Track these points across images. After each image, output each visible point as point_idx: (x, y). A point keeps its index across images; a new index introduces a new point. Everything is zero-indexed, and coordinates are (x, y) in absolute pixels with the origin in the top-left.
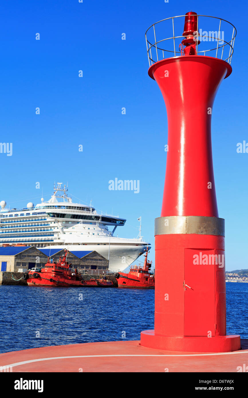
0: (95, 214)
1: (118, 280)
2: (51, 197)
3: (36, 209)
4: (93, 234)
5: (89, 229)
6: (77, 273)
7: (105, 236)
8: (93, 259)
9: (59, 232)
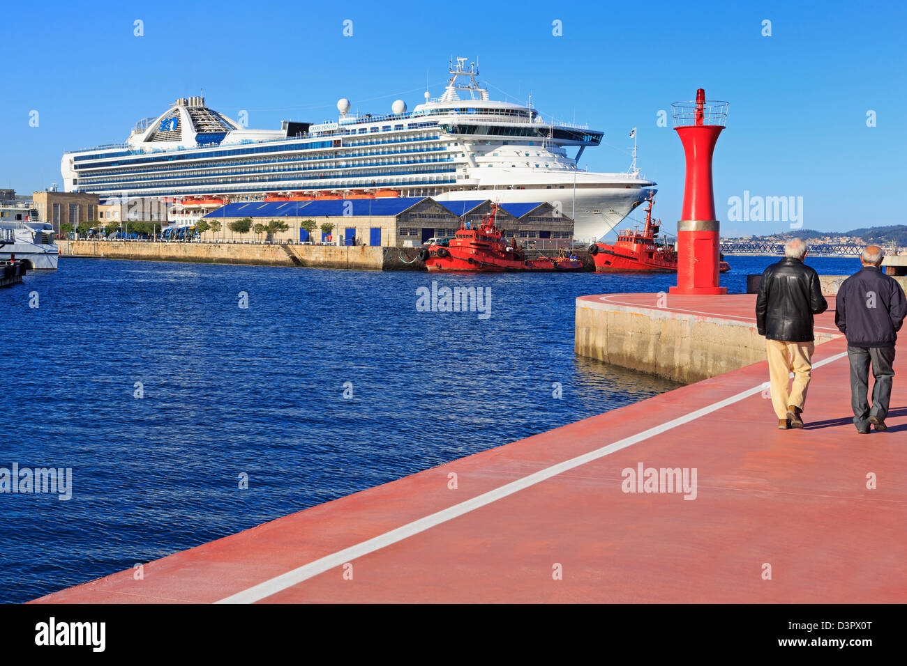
0: (538, 123)
1: (596, 258)
2: (445, 90)
3: (416, 117)
4: (537, 166)
5: (527, 155)
6: (516, 248)
7: (560, 169)
8: (542, 220)
9: (467, 163)
